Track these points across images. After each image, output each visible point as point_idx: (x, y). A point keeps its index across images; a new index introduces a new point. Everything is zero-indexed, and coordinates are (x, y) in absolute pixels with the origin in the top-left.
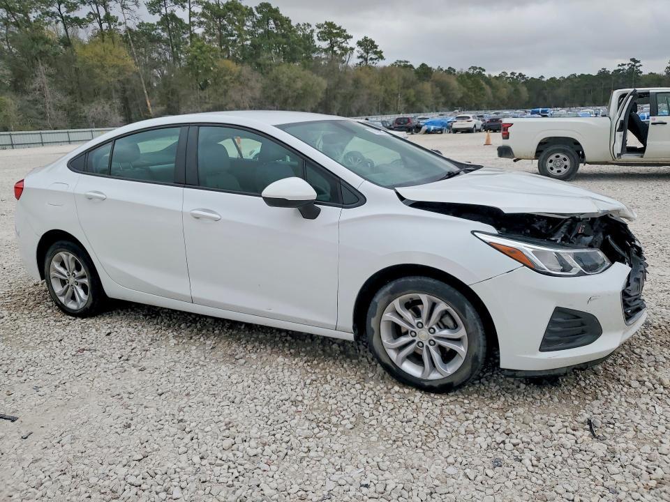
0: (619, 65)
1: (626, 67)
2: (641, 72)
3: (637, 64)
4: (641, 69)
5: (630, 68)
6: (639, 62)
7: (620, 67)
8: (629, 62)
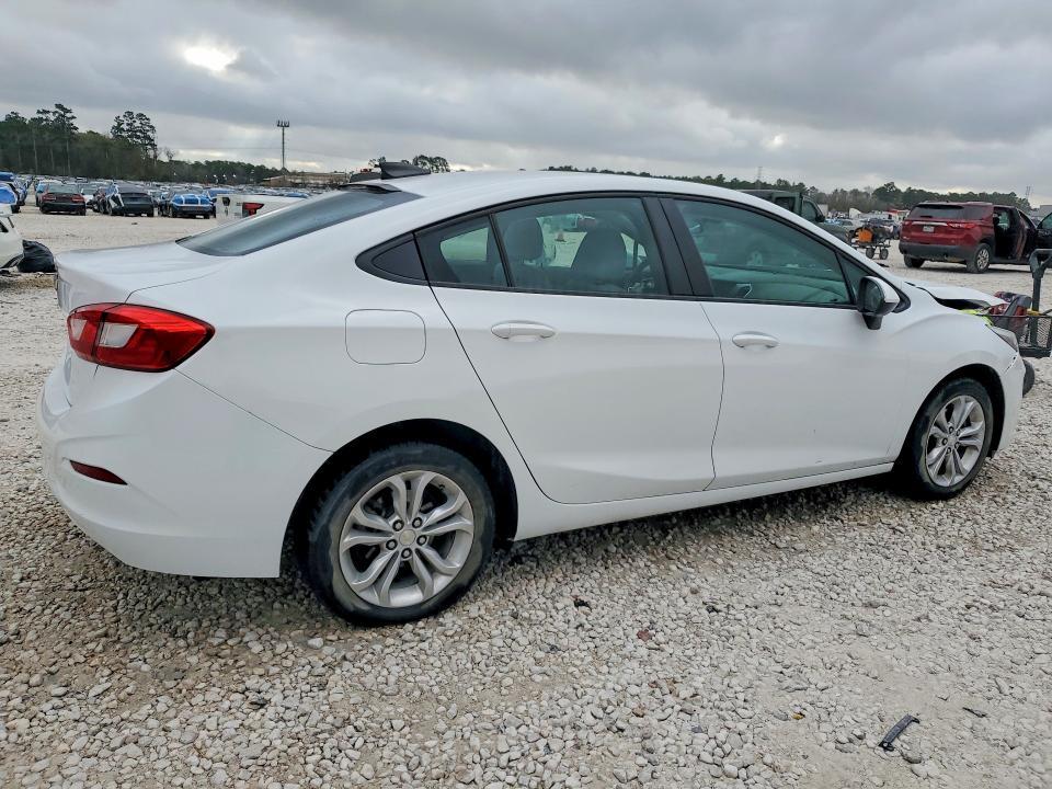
0: (39, 112)
1: (52, 117)
2: (76, 128)
3: (68, 115)
4: (75, 123)
5: (58, 118)
6: (69, 111)
7: (41, 115)
8: (54, 109)
